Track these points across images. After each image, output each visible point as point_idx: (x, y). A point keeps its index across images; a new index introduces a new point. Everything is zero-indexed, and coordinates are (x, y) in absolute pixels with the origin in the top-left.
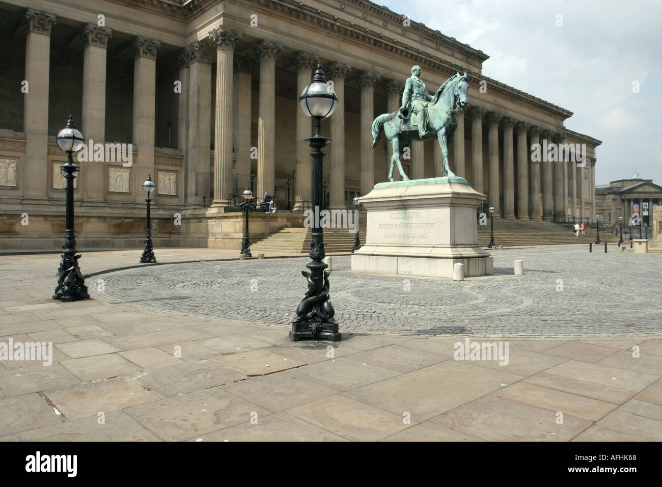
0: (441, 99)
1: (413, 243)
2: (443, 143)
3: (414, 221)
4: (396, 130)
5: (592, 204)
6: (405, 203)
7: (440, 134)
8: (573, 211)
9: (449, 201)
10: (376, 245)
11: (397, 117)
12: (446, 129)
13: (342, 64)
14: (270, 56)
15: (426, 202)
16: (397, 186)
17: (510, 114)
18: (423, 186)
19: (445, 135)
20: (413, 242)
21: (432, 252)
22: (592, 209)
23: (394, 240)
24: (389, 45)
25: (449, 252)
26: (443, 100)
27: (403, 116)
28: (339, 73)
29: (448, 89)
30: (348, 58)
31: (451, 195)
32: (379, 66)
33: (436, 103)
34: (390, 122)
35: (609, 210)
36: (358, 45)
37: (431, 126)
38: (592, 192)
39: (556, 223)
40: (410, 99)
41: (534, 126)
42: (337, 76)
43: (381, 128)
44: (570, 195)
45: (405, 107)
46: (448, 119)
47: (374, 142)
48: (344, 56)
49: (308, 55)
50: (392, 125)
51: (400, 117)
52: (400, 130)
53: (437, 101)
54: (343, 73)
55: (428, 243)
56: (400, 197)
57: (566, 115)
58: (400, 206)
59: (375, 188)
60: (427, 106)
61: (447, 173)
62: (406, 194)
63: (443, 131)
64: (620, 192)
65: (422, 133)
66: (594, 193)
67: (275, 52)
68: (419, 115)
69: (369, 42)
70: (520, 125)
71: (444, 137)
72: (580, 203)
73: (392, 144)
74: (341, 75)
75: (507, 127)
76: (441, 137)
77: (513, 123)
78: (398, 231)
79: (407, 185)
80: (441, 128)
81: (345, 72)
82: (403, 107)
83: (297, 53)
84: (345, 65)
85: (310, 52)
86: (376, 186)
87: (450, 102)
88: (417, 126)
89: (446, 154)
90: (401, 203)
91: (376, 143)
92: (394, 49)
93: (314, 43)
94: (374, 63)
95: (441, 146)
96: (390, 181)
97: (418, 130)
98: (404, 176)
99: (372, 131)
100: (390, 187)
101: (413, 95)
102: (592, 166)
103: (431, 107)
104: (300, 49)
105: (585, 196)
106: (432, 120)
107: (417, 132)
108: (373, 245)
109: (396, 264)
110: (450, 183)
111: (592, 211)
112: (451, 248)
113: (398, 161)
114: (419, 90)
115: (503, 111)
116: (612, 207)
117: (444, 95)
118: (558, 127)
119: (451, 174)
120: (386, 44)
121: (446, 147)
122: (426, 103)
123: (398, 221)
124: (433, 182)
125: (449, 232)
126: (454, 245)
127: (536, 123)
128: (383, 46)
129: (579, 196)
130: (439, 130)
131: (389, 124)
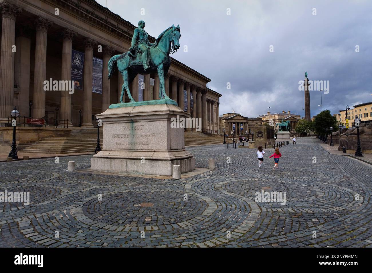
0: (159, 44)
1: (139, 149)
2: (161, 75)
3: (139, 132)
4: (126, 65)
5: (218, 124)
6: (132, 118)
7: (159, 68)
8: (210, 127)
9: (167, 117)
10: (110, 150)
11: (127, 56)
12: (164, 65)
13: (92, 40)
14: (44, 28)
15: (149, 117)
16: (126, 106)
17: (182, 77)
18: (147, 106)
19: (163, 69)
20: (139, 147)
21: (154, 156)
22: (218, 126)
23: (123, 147)
24: (121, 33)
25: (167, 156)
26: (162, 44)
27: (132, 54)
28: (90, 44)
29: (165, 37)
30: (96, 37)
31: (168, 113)
32: (114, 44)
33: (156, 47)
34: (122, 59)
35: (223, 127)
36: (102, 30)
37: (153, 63)
38: (218, 118)
39: (204, 133)
40: (137, 43)
41: (194, 85)
42: (89, 46)
43: (115, 64)
44: (209, 120)
45: (134, 48)
46: (165, 58)
47: (109, 74)
48: (93, 35)
49: (70, 31)
50: (123, 62)
51: (130, 55)
52: (129, 65)
53: (157, 45)
54: (92, 45)
55: (150, 149)
56: (129, 113)
57: (208, 80)
58: (128, 120)
59: (109, 108)
60: (149, 48)
61: (164, 97)
62: (133, 111)
63: (161, 66)
64: (227, 119)
65: (146, 67)
66: (219, 119)
67: (47, 25)
68: (143, 54)
69: (109, 30)
70: (187, 84)
71: (162, 70)
72: (213, 123)
73: (123, 75)
74: (91, 46)
75: (181, 84)
76: (160, 70)
77: (184, 83)
78: (128, 140)
79: (134, 105)
80: (160, 64)
81: (94, 45)
82: (132, 47)
83: (63, 29)
84: (94, 40)
85: (71, 30)
86: (110, 107)
87: (167, 46)
88: (142, 62)
89: (164, 83)
90: (129, 119)
91: (110, 75)
92: (123, 36)
93: (74, 25)
94: (111, 42)
95: (160, 77)
96: (120, 103)
97: (143, 65)
98: (132, 99)
99: (108, 67)
100: (121, 107)
101: (139, 40)
102: (217, 106)
103: (152, 49)
104: (65, 27)
105: (215, 120)
106: (153, 58)
107: (142, 66)
108: (108, 150)
109: (125, 164)
110: (167, 104)
111: (218, 127)
112: (168, 152)
113: (127, 87)
114: (144, 38)
115: (179, 76)
116: (224, 126)
117: (162, 41)
118: (204, 86)
119: (167, 98)
120: (118, 32)
121: (163, 78)
122: (149, 47)
123: (128, 132)
124: (154, 103)
125: (166, 140)
126: (170, 150)
127: (195, 83)
128: (117, 33)
129: (212, 120)
130: (158, 65)
131: (120, 61)
